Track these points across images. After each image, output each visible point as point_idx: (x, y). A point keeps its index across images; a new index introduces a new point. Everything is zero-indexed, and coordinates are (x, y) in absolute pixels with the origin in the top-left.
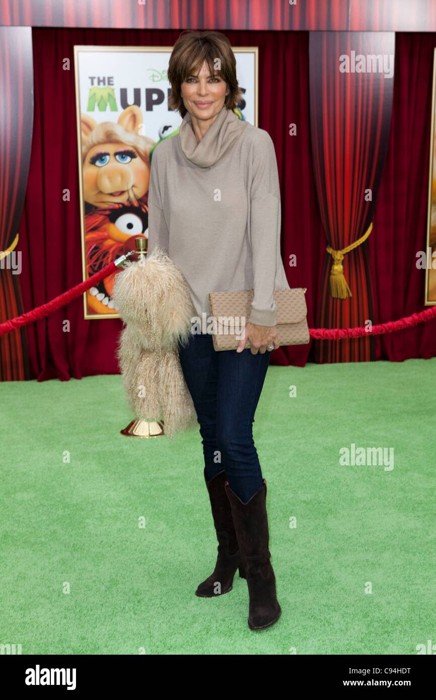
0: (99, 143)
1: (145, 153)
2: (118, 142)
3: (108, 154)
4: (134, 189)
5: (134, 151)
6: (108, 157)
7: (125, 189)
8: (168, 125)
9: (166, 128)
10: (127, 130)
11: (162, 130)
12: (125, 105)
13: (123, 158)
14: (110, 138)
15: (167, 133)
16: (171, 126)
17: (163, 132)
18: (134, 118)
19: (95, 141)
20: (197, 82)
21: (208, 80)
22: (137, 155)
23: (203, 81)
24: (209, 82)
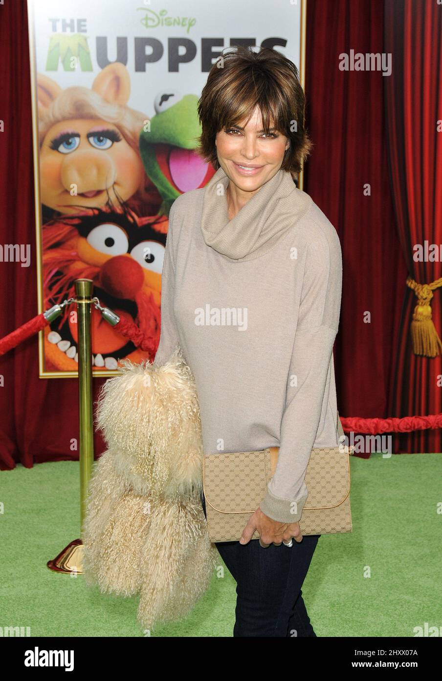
0: (65, 119)
1: (134, 134)
2: (93, 118)
3: (78, 135)
4: (116, 187)
5: (117, 130)
6: (77, 139)
7: (103, 187)
8: (168, 93)
9: (165, 98)
10: (106, 100)
11: (159, 100)
12: (103, 62)
13: (100, 141)
14: (81, 112)
15: (166, 105)
16: (172, 95)
17: (161, 104)
18: (118, 83)
19: (58, 114)
20: (242, 135)
21: (260, 134)
22: (121, 137)
23: (251, 136)
24: (260, 137)
